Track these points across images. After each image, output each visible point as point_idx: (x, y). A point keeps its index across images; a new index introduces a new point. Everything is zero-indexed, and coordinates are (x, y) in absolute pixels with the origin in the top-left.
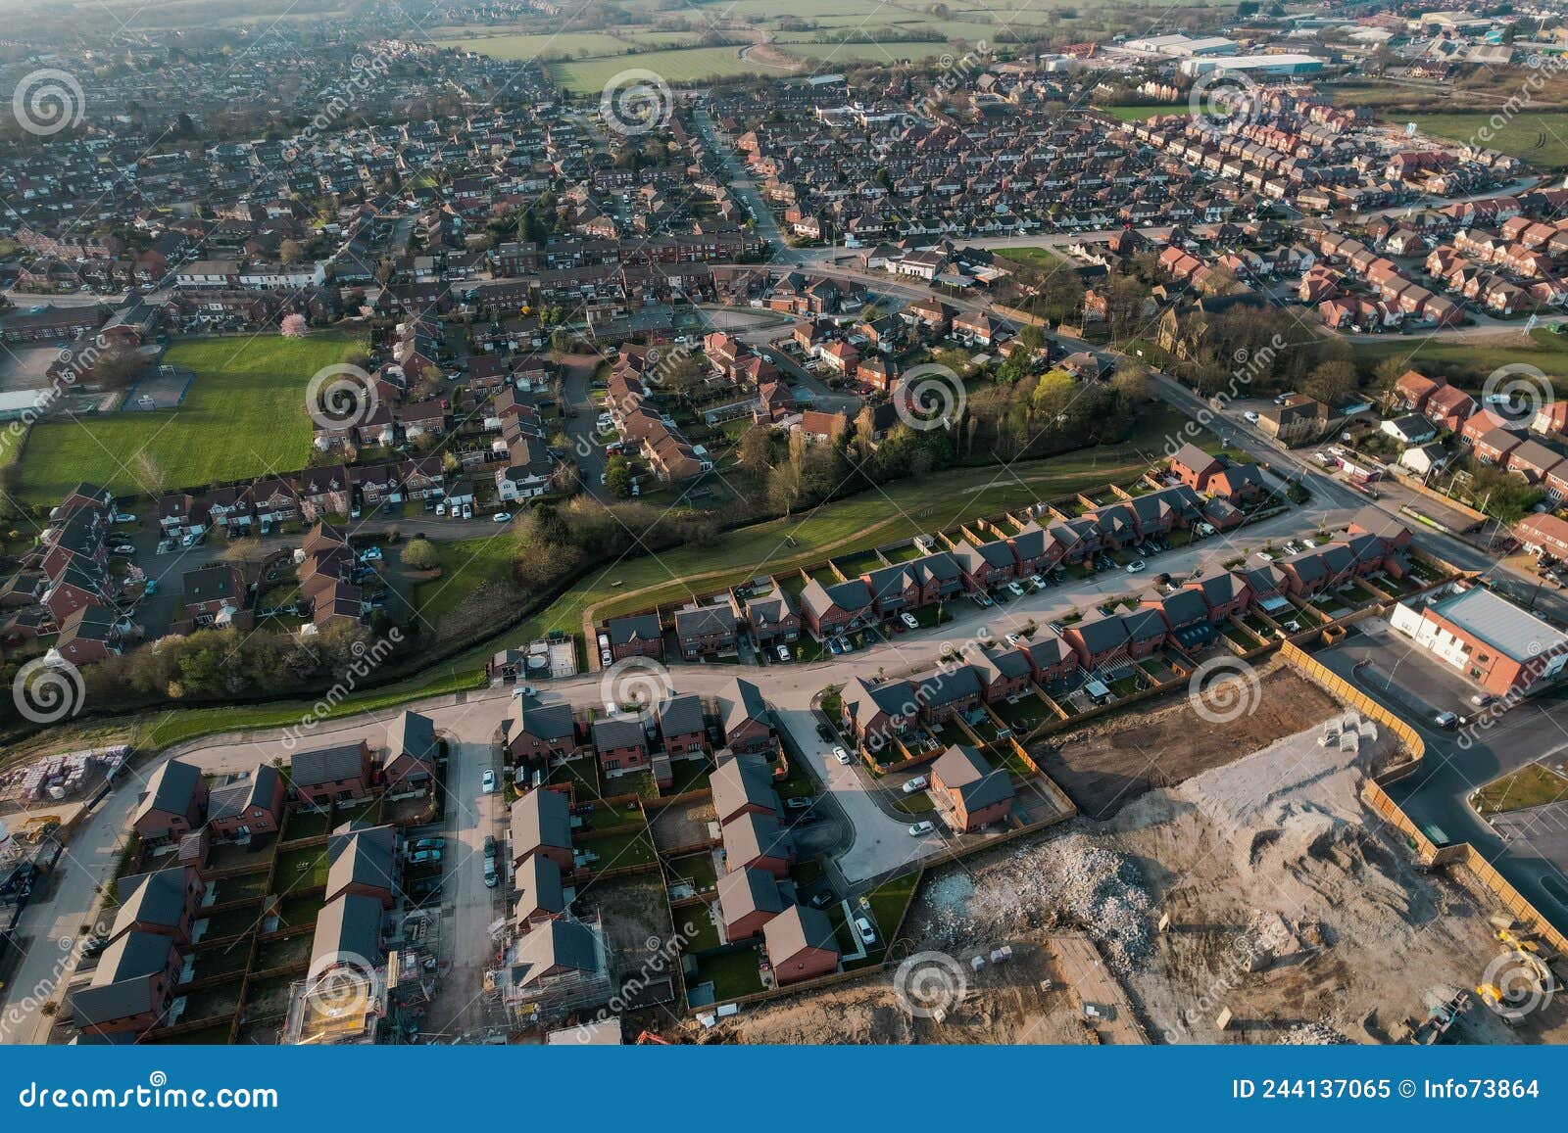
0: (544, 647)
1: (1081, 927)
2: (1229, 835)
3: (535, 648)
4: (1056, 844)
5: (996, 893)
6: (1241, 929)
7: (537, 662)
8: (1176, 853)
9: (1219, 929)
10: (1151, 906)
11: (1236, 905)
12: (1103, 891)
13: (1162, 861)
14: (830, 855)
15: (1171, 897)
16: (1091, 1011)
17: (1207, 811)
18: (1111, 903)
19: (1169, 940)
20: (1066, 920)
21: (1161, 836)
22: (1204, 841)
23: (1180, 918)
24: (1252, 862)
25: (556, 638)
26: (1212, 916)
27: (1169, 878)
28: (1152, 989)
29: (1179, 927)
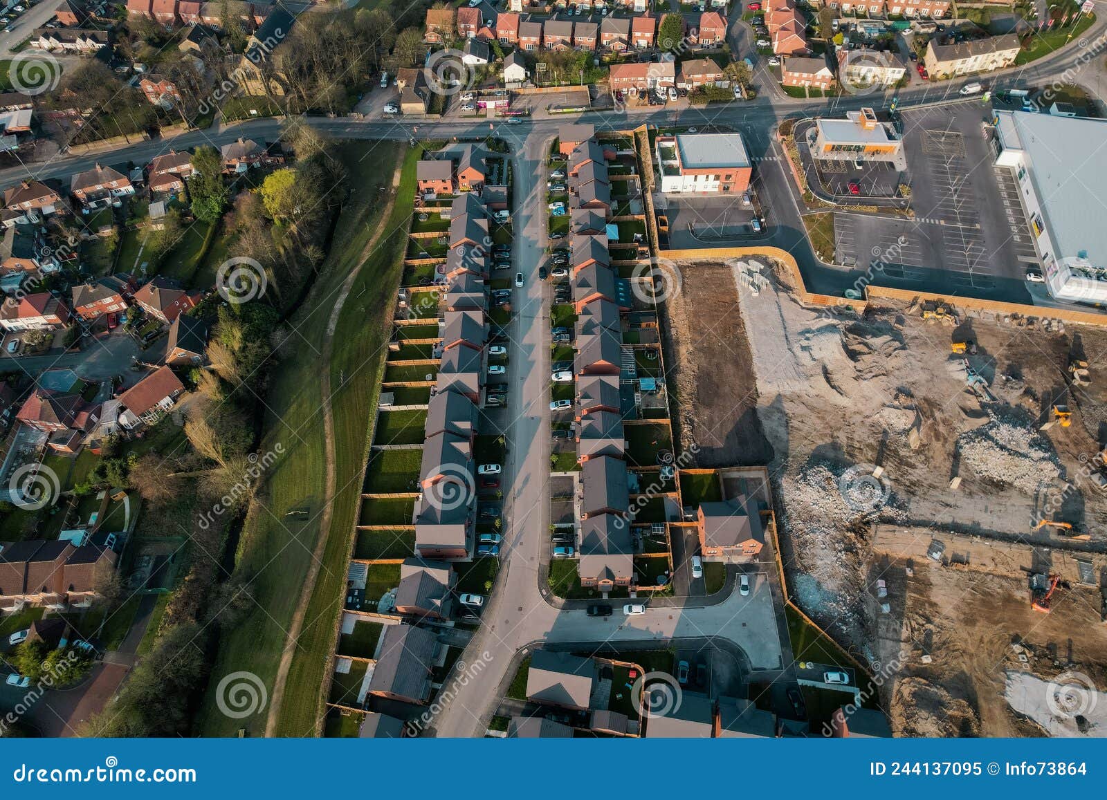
1: (867, 523)
4: (787, 499)
5: (819, 563)
6: (885, 432)
8: (816, 430)
9: (883, 444)
14: (746, 672)
16: (935, 555)
20: (860, 527)
24: (841, 394)
28: (921, 509)
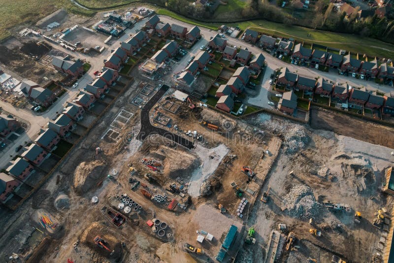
0: (233, 29)
1: (283, 140)
2: (338, 151)
3: (232, 29)
4: (296, 125)
5: (273, 123)
6: (317, 165)
7: (230, 31)
8: (321, 144)
9: (313, 162)
10: (303, 148)
11: (322, 162)
12: (294, 138)
13: (316, 143)
15: (309, 150)
16: (267, 152)
17: (339, 143)
18: (294, 141)
19: (299, 155)
20: (281, 137)
21: (322, 140)
22: (331, 148)
23: (306, 154)
24: (336, 158)
25: (237, 29)
26: (314, 159)
27: (314, 147)
28: (284, 159)
29: (303, 155)
